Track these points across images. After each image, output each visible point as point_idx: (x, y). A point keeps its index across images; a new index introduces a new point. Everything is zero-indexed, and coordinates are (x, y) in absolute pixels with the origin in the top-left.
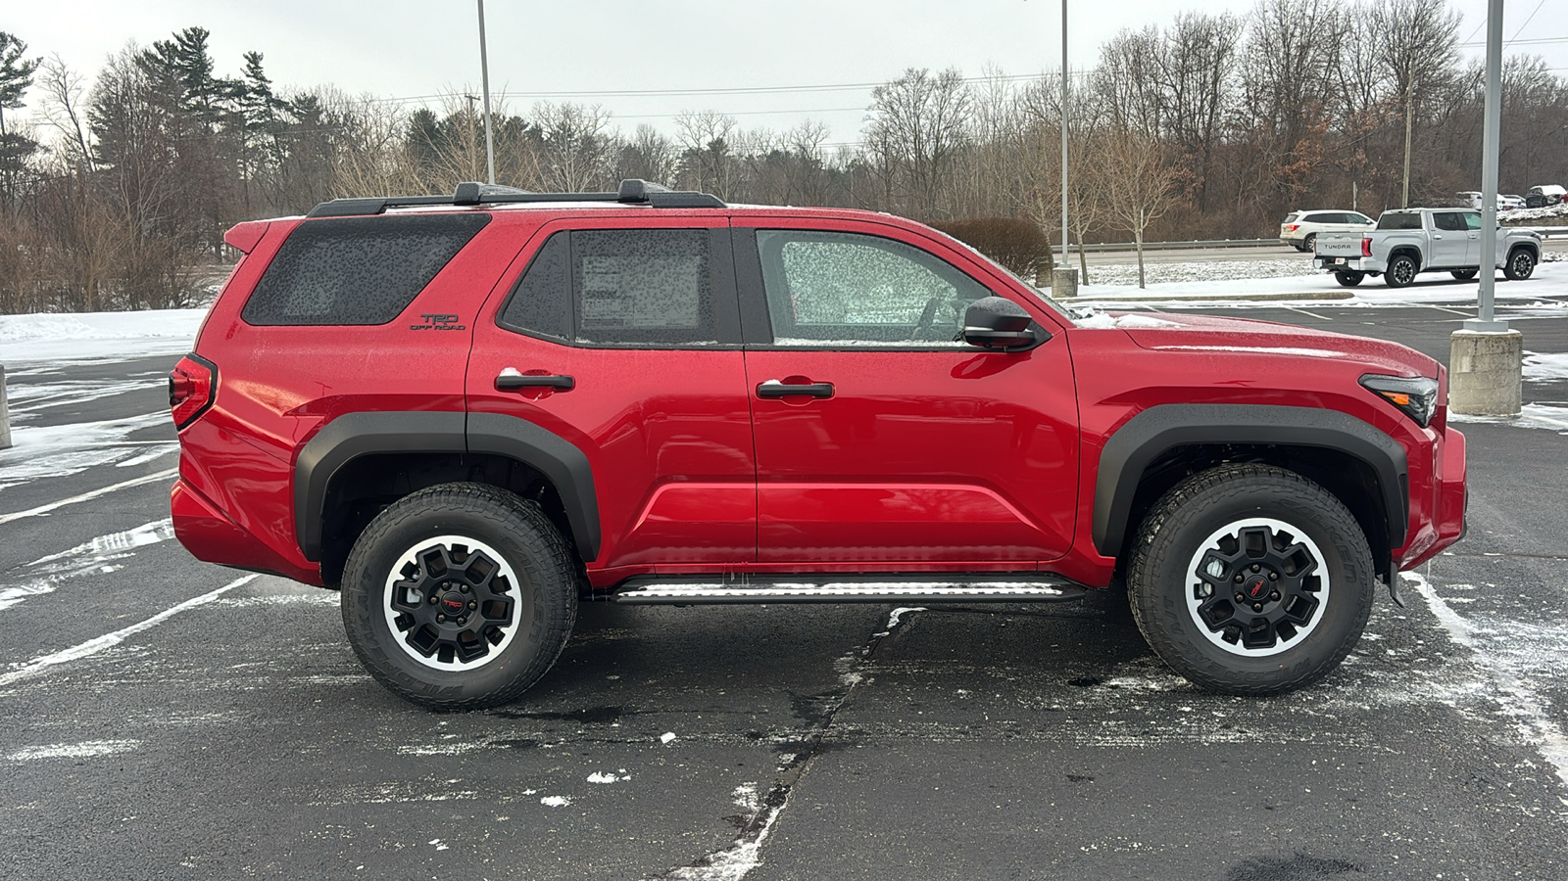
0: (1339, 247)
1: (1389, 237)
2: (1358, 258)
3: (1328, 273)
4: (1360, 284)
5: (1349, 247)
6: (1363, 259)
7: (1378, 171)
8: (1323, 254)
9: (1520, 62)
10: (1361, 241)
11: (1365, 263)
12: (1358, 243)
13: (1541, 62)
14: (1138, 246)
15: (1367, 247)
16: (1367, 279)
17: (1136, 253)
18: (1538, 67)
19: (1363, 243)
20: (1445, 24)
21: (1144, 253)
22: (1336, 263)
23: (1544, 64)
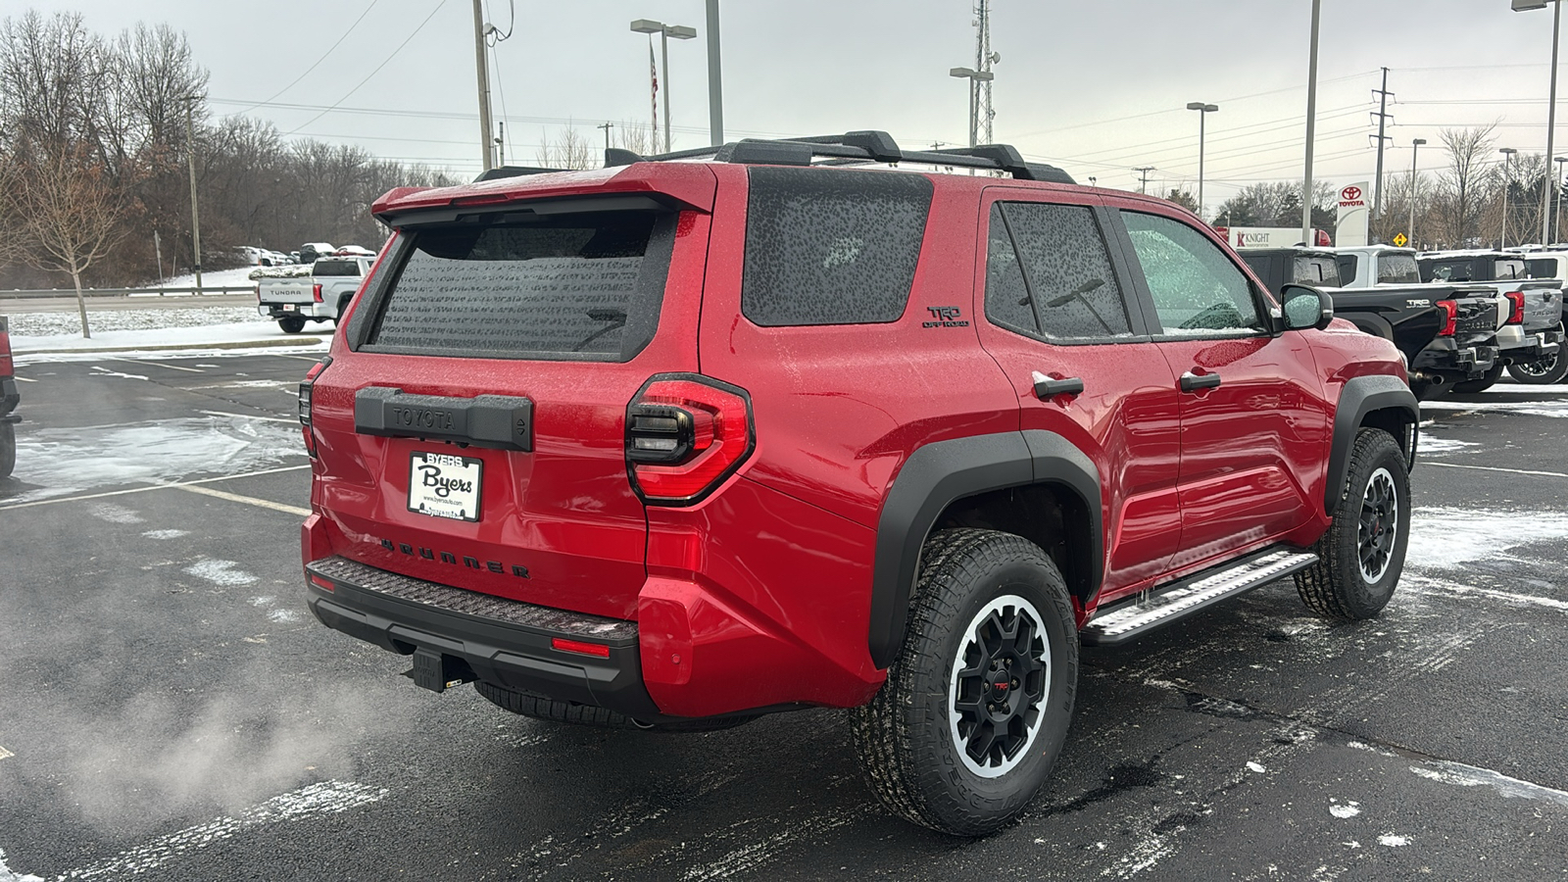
0: (287, 293)
1: (337, 283)
2: (311, 304)
3: (273, 320)
4: (303, 330)
5: (299, 293)
6: (316, 305)
7: (159, 221)
8: (269, 300)
9: (253, 124)
10: (311, 287)
11: (319, 308)
12: (309, 289)
13: (272, 127)
14: (79, 294)
15: (318, 293)
16: (310, 325)
17: (76, 300)
18: (270, 131)
19: (314, 289)
20: (193, 79)
21: (85, 300)
22: (285, 309)
23: (275, 129)
